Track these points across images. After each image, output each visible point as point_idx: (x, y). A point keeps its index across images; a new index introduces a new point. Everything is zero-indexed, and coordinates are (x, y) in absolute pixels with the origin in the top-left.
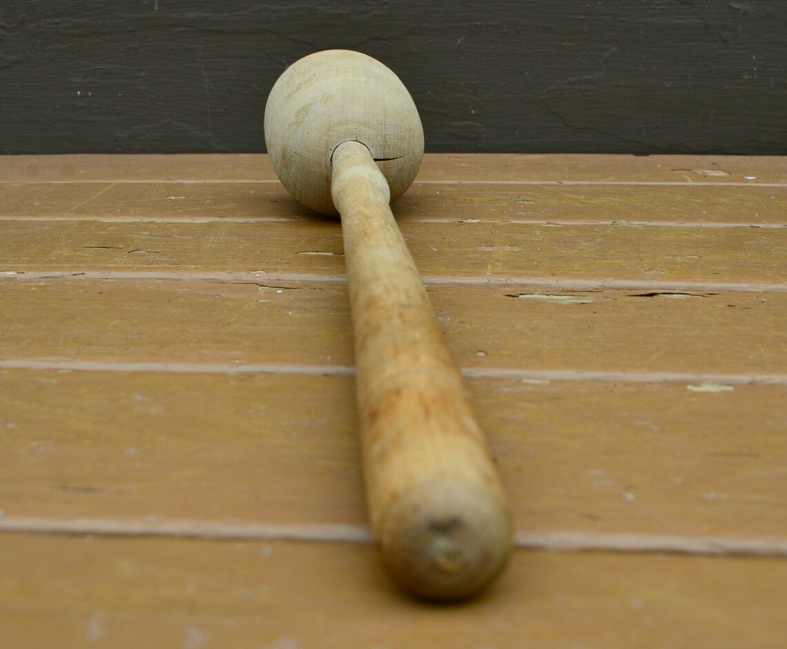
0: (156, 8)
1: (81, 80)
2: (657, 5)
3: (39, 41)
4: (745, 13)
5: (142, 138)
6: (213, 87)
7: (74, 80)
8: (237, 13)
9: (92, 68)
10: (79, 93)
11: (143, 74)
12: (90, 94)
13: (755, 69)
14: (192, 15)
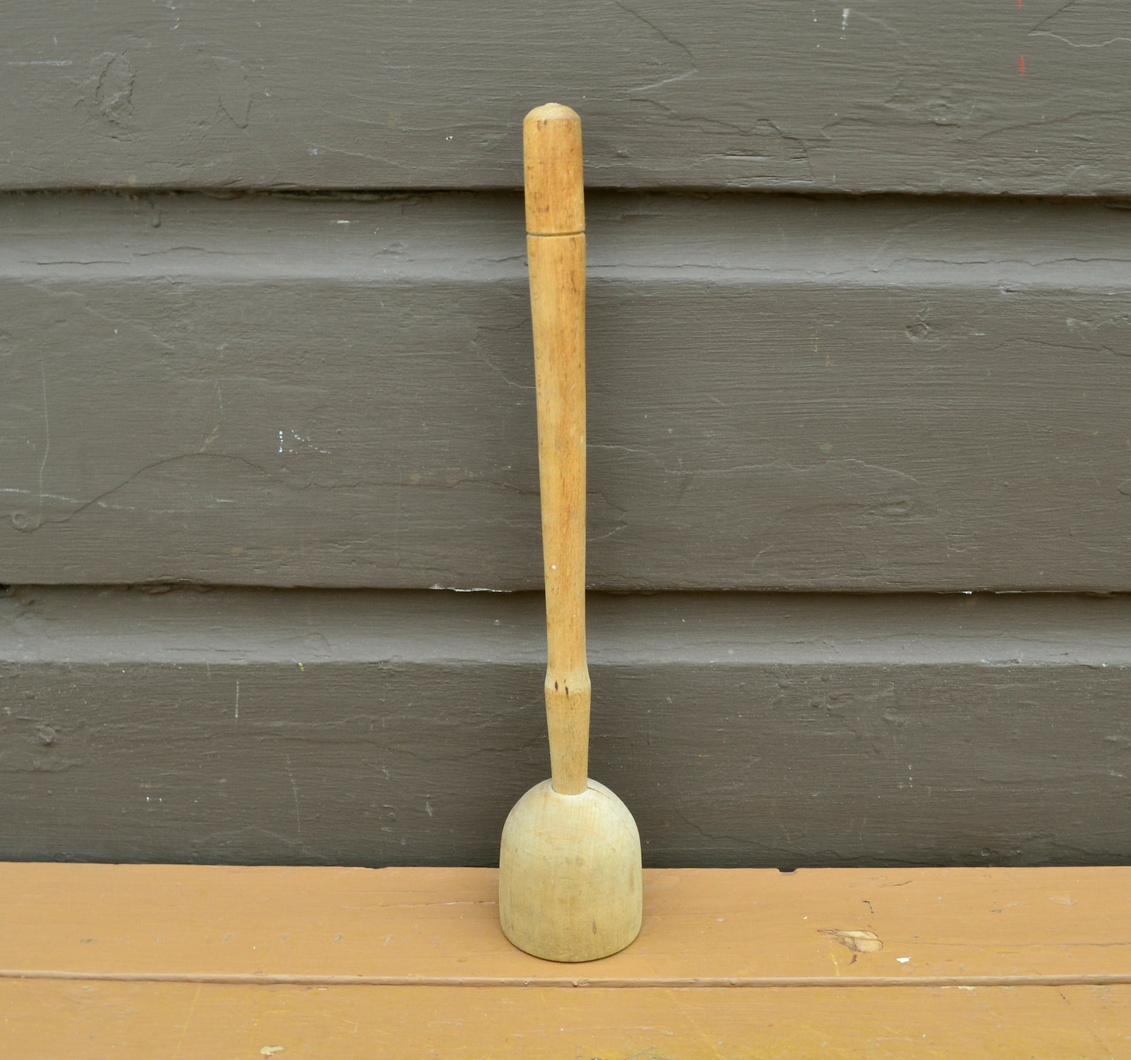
0: (237, 716)
1: (150, 786)
2: (803, 717)
3: (100, 746)
4: (900, 725)
5: (222, 844)
6: (302, 796)
7: (142, 785)
8: (330, 722)
9: (163, 774)
10: (148, 798)
11: (223, 781)
12: (160, 799)
13: (911, 779)
14: (279, 724)
